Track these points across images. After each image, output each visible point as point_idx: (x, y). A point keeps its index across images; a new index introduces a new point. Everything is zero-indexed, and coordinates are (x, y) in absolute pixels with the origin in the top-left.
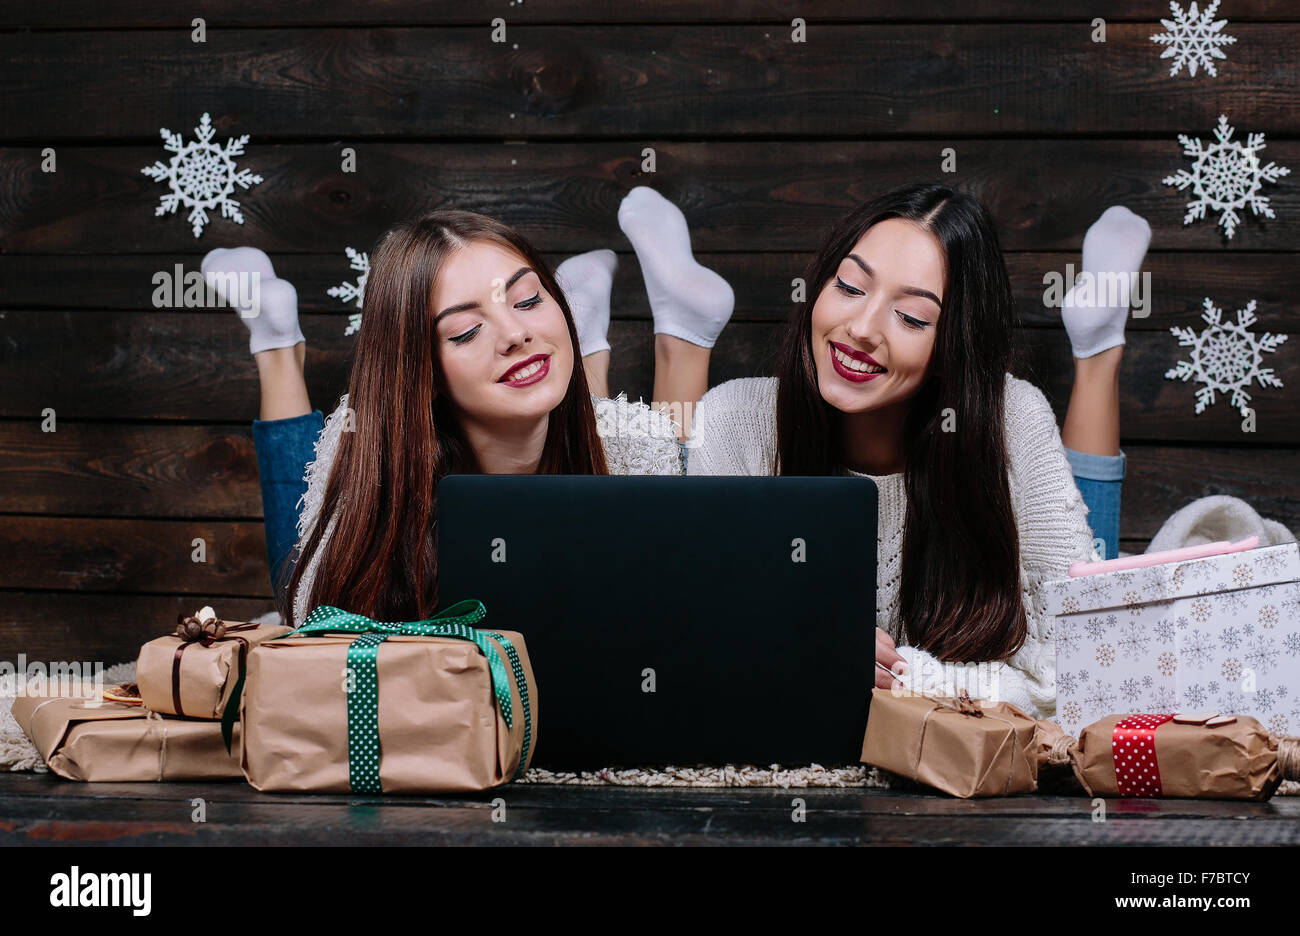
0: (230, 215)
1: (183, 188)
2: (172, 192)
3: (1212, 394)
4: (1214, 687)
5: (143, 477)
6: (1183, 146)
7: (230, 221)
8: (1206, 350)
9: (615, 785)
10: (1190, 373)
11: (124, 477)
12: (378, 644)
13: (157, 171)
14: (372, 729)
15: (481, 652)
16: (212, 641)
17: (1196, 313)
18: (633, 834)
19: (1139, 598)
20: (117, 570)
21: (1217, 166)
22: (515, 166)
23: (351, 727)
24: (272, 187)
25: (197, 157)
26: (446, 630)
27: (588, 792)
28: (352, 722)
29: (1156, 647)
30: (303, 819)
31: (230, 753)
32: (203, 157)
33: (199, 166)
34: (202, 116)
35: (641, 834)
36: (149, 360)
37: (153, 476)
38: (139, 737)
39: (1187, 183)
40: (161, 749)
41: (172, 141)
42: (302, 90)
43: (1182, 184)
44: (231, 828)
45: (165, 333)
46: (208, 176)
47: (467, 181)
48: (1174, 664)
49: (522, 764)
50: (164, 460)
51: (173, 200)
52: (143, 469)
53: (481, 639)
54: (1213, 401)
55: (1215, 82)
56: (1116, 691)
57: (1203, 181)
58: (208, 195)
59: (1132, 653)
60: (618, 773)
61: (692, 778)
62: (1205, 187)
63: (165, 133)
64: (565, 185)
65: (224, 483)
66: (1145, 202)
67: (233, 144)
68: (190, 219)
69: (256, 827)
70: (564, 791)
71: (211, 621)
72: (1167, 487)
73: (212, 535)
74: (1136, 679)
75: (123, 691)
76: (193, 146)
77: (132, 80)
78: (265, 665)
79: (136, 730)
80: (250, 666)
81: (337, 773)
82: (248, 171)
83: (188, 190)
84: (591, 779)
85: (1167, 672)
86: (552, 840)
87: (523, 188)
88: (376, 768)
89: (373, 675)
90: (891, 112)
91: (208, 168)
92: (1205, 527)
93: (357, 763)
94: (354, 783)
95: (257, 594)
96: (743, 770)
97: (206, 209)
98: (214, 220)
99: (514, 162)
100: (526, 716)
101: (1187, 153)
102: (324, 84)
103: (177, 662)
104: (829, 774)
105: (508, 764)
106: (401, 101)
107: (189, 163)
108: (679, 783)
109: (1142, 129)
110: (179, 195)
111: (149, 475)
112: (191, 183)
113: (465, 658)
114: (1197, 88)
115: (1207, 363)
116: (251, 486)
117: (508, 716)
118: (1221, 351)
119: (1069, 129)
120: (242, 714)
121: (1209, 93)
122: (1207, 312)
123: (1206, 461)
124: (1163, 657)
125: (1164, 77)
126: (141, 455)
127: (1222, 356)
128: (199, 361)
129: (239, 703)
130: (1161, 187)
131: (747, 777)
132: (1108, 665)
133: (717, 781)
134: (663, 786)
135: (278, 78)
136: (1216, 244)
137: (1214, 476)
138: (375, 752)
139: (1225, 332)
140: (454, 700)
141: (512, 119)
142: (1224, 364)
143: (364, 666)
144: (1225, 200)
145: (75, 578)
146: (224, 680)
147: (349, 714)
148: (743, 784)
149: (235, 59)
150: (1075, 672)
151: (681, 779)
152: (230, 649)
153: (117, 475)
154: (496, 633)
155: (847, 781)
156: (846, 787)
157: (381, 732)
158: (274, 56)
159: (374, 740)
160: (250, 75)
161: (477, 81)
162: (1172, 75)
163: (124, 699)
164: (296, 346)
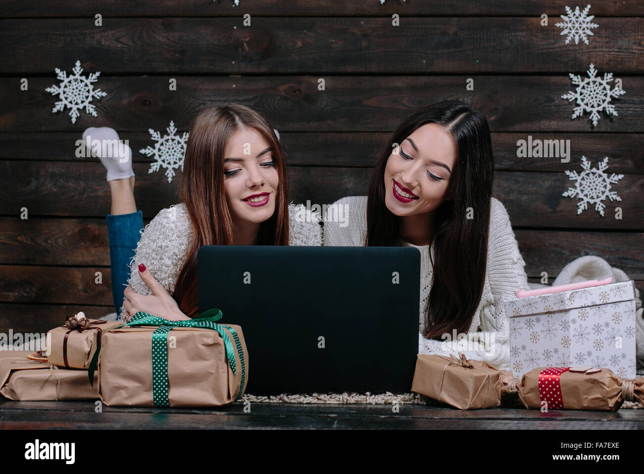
0: (90, 112)
1: (66, 98)
2: (61, 100)
3: (586, 205)
4: (589, 354)
5: (46, 245)
6: (571, 79)
7: (90, 115)
8: (583, 182)
9: (287, 403)
10: (575, 194)
11: (36, 245)
12: (168, 331)
13: (53, 90)
14: (165, 374)
15: (220, 336)
16: (83, 330)
17: (578, 163)
19: (552, 308)
20: (33, 292)
21: (589, 89)
22: (234, 88)
23: (154, 373)
24: (111, 99)
25: (74, 83)
26: (202, 324)
27: (273, 406)
29: (560, 334)
30: (131, 421)
31: (92, 386)
32: (76, 83)
33: (75, 87)
34: (76, 62)
36: (49, 186)
37: (51, 244)
38: (46, 378)
39: (574, 98)
40: (57, 384)
41: (61, 74)
42: (127, 49)
43: (571, 98)
44: (94, 425)
45: (57, 172)
46: (79, 92)
47: (210, 95)
48: (570, 342)
49: (240, 392)
50: (57, 236)
51: (62, 104)
52: (46, 241)
53: (220, 328)
54: (586, 208)
55: (588, 47)
56: (540, 355)
57: (582, 97)
58: (79, 102)
59: (548, 336)
60: (289, 396)
61: (326, 399)
62: (583, 100)
63: (58, 71)
64: (259, 98)
65: (87, 248)
66: (553, 107)
67: (92, 76)
68: (70, 114)
69: (107, 425)
70: (261, 406)
71: (83, 319)
72: (563, 251)
73: (80, 274)
74: (550, 350)
75: (38, 355)
76: (71, 77)
77: (41, 44)
78: (110, 342)
79: (45, 374)
80: (103, 342)
81: (147, 397)
82: (99, 90)
83: (69, 99)
84: (275, 400)
85: (566, 346)
87: (239, 99)
88: (167, 394)
89: (166, 347)
90: (424, 62)
91: (79, 88)
92: (583, 271)
93: (157, 392)
94: (155, 402)
95: (103, 304)
96: (352, 395)
97: (78, 109)
98: (82, 115)
99: (234, 86)
100: (243, 368)
101: (573, 83)
102: (138, 46)
103: (66, 340)
104: (395, 397)
105: (234, 392)
106: (177, 55)
107: (70, 86)
108: (319, 402)
109: (551, 70)
110: (65, 102)
111: (49, 244)
112: (71, 96)
113: (212, 339)
114: (578, 50)
115: (583, 189)
116: (101, 249)
117: (234, 368)
118: (590, 183)
119: (514, 70)
120: (99, 366)
121: (585, 52)
122: (583, 163)
123: (583, 238)
124: (564, 339)
125: (562, 44)
126: (45, 234)
127: (591, 185)
128: (74, 186)
129: (97, 361)
130: (560, 100)
131: (354, 398)
132: (536, 342)
133: (339, 401)
134: (311, 404)
135: (115, 43)
136: (588, 129)
137: (587, 246)
138: (166, 386)
139: (592, 173)
140: (206, 360)
141: (233, 65)
142: (592, 189)
143: (161, 342)
144: (593, 106)
145: (11, 296)
146: (89, 349)
147: (153, 367)
148: (352, 403)
149: (93, 33)
150: (519, 346)
151: (320, 400)
152: (93, 333)
153: (33, 244)
154: (228, 326)
155: (405, 401)
156: (404, 404)
157: (169, 376)
158: (113, 32)
159: (166, 380)
160: (101, 41)
161: (215, 45)
162: (566, 43)
163: (38, 358)
164: (130, 178)
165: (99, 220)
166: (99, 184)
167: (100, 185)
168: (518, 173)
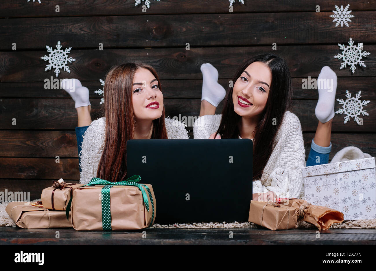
0: (66, 70)
1: (53, 63)
2: (50, 64)
3: (349, 118)
4: (350, 198)
5: (42, 146)
6: (339, 47)
7: (66, 72)
8: (347, 105)
9: (179, 228)
10: (342, 112)
11: (37, 146)
12: (110, 188)
13: (45, 58)
14: (109, 212)
15: (140, 190)
16: (63, 188)
17: (344, 95)
18: (184, 240)
19: (329, 172)
20: (35, 173)
21: (349, 52)
22: (148, 55)
23: (103, 212)
24: (78, 63)
25: (57, 54)
26: (130, 184)
27: (171, 230)
28: (103, 210)
29: (333, 187)
30: (89, 237)
31: (68, 220)
32: (58, 54)
33: (57, 56)
34: (58, 42)
35: (186, 240)
36: (44, 112)
38: (42, 216)
39: (341, 57)
40: (48, 219)
41: (49, 49)
42: (87, 34)
43: (339, 58)
44: (69, 240)
45: (48, 104)
47: (134, 60)
48: (338, 191)
49: (152, 222)
50: (48, 141)
51: (50, 66)
52: (42, 144)
53: (140, 186)
54: (349, 120)
55: (348, 28)
56: (322, 199)
57: (345, 57)
58: (60, 64)
59: (326, 188)
60: (179, 225)
61: (201, 226)
62: (346, 58)
63: (47, 47)
64: (162, 60)
65: (65, 147)
66: (329, 63)
67: (67, 50)
68: (55, 72)
69: (76, 239)
70: (164, 230)
71: (62, 183)
72: (337, 145)
73: (62, 162)
74: (327, 196)
75: (37, 203)
76: (55, 51)
77: (38, 32)
78: (78, 195)
79: (41, 214)
80: (74, 195)
81: (99, 225)
82: (71, 57)
83: (54, 63)
84: (172, 227)
85: (336, 194)
86: (161, 242)
87: (150, 61)
88: (110, 223)
89: (109, 197)
90: (255, 38)
91: (60, 57)
92: (347, 156)
93: (105, 222)
94: (104, 228)
95: (75, 179)
96: (215, 223)
97: (59, 69)
98: (62, 72)
99: (148, 54)
100: (153, 208)
101: (340, 49)
102: (93, 32)
103: (53, 194)
104: (240, 224)
105: (148, 222)
106: (115, 37)
107: (54, 55)
109: (328, 42)
110: (52, 65)
111: (44, 145)
112: (55, 61)
113: (135, 191)
114: (343, 30)
115: (347, 109)
116: (73, 148)
117: (148, 208)
118: (351, 106)
119: (307, 42)
120: (71, 209)
121: (347, 32)
122: (347, 94)
123: (347, 137)
124: (335, 189)
125: (334, 27)
126: (42, 140)
127: (352, 107)
128: (58, 112)
129: (71, 205)
130: (333, 59)
131: (216, 225)
133: (208, 227)
134: (192, 229)
135: (80, 31)
136: (349, 75)
137: (350, 141)
138: (110, 219)
139: (352, 100)
140: (132, 204)
141: (147, 42)
142: (352, 109)
143: (106, 194)
144: (352, 62)
145: (23, 175)
146: (66, 199)
147: (102, 208)
148: (215, 227)
149: (67, 25)
150: (310, 194)
151: (197, 226)
152: (68, 190)
153: (35, 145)
154: (144, 184)
155: (245, 226)
156: (245, 228)
157: (111, 213)
158: (78, 25)
159: (109, 215)
160: (72, 30)
161: (137, 31)
162: (336, 26)
163: (37, 205)
164: (88, 106)
165: (72, 131)
166: (72, 111)
168: (310, 101)
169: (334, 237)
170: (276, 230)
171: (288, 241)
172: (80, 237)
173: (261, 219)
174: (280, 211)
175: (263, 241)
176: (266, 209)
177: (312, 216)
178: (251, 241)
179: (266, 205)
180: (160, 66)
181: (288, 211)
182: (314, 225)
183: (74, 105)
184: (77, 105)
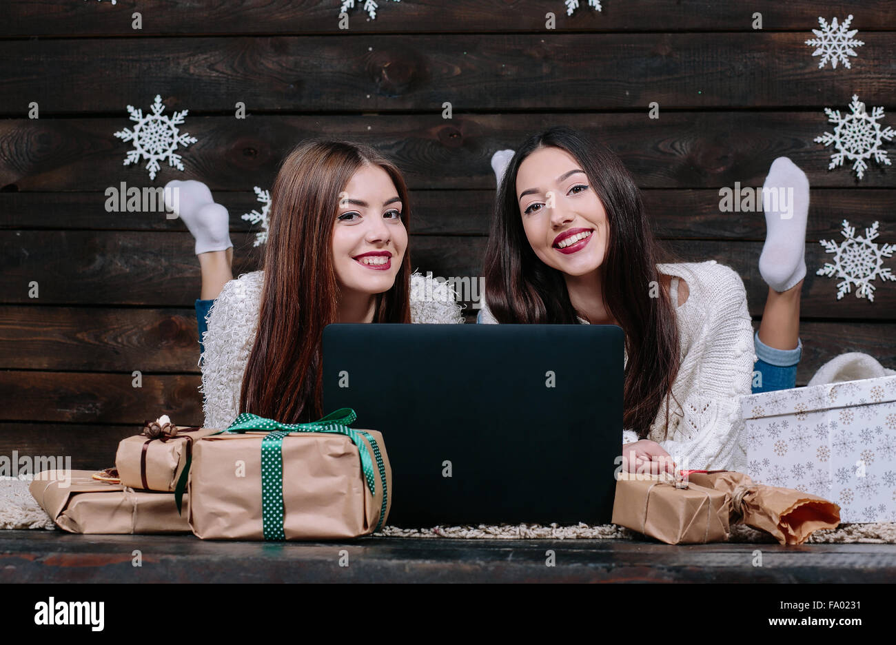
0: (175, 165)
1: (142, 146)
2: (135, 149)
3: (849, 286)
4: (855, 469)
5: (115, 344)
6: (828, 116)
7: (174, 169)
8: (844, 255)
9: (444, 537)
10: (833, 271)
11: (102, 344)
12: (282, 438)
13: (125, 135)
14: (279, 495)
15: (353, 443)
16: (168, 438)
17: (837, 230)
18: (460, 561)
19: (806, 407)
20: (97, 408)
21: (852, 129)
22: (370, 131)
23: (264, 495)
24: (203, 146)
25: (152, 125)
26: (329, 428)
27: (426, 542)
28: (265, 491)
29: (816, 442)
30: (233, 553)
31: (180, 514)
32: (156, 125)
33: (154, 131)
34: (155, 96)
35: (465, 561)
36: (119, 264)
37: (122, 343)
38: (118, 503)
39: (831, 141)
40: (133, 511)
41: (135, 114)
42: (224, 79)
43: (827, 142)
44: (184, 558)
45: (130, 245)
46: (160, 138)
48: (828, 454)
49: (381, 521)
50: (130, 332)
51: (136, 154)
52: (115, 339)
53: (353, 434)
54: (849, 291)
55: (850, 72)
56: (788, 472)
57: (842, 140)
58: (160, 151)
59: (799, 446)
60: (446, 529)
61: (497, 532)
62: (843, 144)
63: (130, 109)
64: (404, 144)
65: (170, 348)
66: (802, 154)
67: (177, 116)
68: (147, 167)
69: (201, 557)
70: (410, 540)
71: (168, 425)
72: (818, 350)
73: (162, 384)
74: (802, 464)
75: (107, 475)
76: (149, 117)
77: (107, 72)
78: (205, 453)
79: (116, 499)
80: (194, 453)
81: (255, 526)
82: (187, 134)
83: (146, 148)
84: (428, 534)
85: (823, 459)
86: (404, 566)
88: (281, 522)
89: (279, 459)
90: (627, 93)
91: (160, 132)
92: (845, 374)
93: (268, 519)
94: (266, 533)
96: (533, 527)
97: (158, 161)
98: (165, 168)
99: (369, 128)
100: (384, 488)
101: (830, 120)
102: (239, 75)
103: (144, 453)
104: (591, 530)
105: (372, 519)
106: (292, 86)
107: (147, 129)
108: (488, 536)
109: (800, 104)
110: (140, 151)
111: (119, 343)
112: (148, 143)
113: (343, 447)
114: (837, 76)
115: (845, 265)
116: (189, 350)
117: (372, 487)
118: (855, 256)
119: (750, 104)
120: (189, 487)
121: (846, 80)
122: (845, 229)
123: (845, 331)
124: (820, 449)
125: (814, 69)
126: (114, 329)
127: (855, 259)
128: (153, 264)
129: (187, 480)
130: (813, 144)
131: (535, 532)
132: (783, 454)
133: (515, 535)
134: (477, 539)
135: (208, 70)
136: (850, 183)
137: (849, 342)
138: (281, 512)
139: (857, 243)
140: (335, 476)
141: (368, 99)
142: (857, 265)
143: (273, 452)
144: (857, 153)
145: (69, 414)
146: (176, 465)
147: (263, 486)
148: (532, 536)
149: (178, 58)
150: (760, 460)
151: (489, 533)
152: (181, 443)
153: (97, 343)
154: (364, 431)
155: (604, 534)
156: (603, 538)
157: (284, 498)
158: (205, 56)
159: (280, 503)
160: (189, 68)
161: (344, 73)
162: (820, 67)
163: (107, 479)
164: (227, 250)
165: (187, 310)
166: (186, 262)
167: (187, 264)
169: (819, 560)
170: (677, 544)
171: (709, 567)
172: (208, 553)
173: (642, 517)
174: (688, 499)
175: (650, 566)
176: (654, 493)
177: (765, 513)
178: (622, 566)
179: (656, 485)
180: (397, 156)
181: (708, 498)
182: (769, 534)
183: (193, 247)
184: (200, 248)
